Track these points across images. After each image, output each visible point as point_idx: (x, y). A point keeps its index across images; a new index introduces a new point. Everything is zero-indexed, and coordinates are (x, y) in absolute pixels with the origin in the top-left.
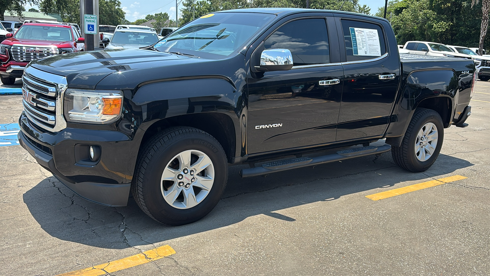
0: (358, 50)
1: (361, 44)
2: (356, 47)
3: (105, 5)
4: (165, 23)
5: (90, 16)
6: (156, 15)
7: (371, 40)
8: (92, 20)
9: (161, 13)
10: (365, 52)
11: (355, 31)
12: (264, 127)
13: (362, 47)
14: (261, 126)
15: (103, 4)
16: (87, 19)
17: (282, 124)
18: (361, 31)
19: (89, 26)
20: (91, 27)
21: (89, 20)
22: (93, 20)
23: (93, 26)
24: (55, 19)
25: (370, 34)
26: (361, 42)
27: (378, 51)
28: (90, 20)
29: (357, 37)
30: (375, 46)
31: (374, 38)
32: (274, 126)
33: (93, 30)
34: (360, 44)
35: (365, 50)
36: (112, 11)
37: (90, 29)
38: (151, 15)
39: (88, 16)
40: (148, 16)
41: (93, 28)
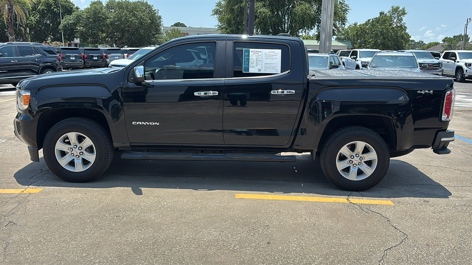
3: (391, 31)
4: (458, 45)
6: (454, 37)
9: (461, 34)
11: (250, 52)
12: (140, 123)
13: (255, 65)
14: (138, 123)
15: (389, 30)
17: (158, 123)
18: (258, 51)
24: (346, 45)
25: (270, 54)
26: (255, 61)
29: (250, 57)
32: (151, 124)
34: (253, 63)
36: (397, 36)
38: (448, 37)
40: (445, 38)
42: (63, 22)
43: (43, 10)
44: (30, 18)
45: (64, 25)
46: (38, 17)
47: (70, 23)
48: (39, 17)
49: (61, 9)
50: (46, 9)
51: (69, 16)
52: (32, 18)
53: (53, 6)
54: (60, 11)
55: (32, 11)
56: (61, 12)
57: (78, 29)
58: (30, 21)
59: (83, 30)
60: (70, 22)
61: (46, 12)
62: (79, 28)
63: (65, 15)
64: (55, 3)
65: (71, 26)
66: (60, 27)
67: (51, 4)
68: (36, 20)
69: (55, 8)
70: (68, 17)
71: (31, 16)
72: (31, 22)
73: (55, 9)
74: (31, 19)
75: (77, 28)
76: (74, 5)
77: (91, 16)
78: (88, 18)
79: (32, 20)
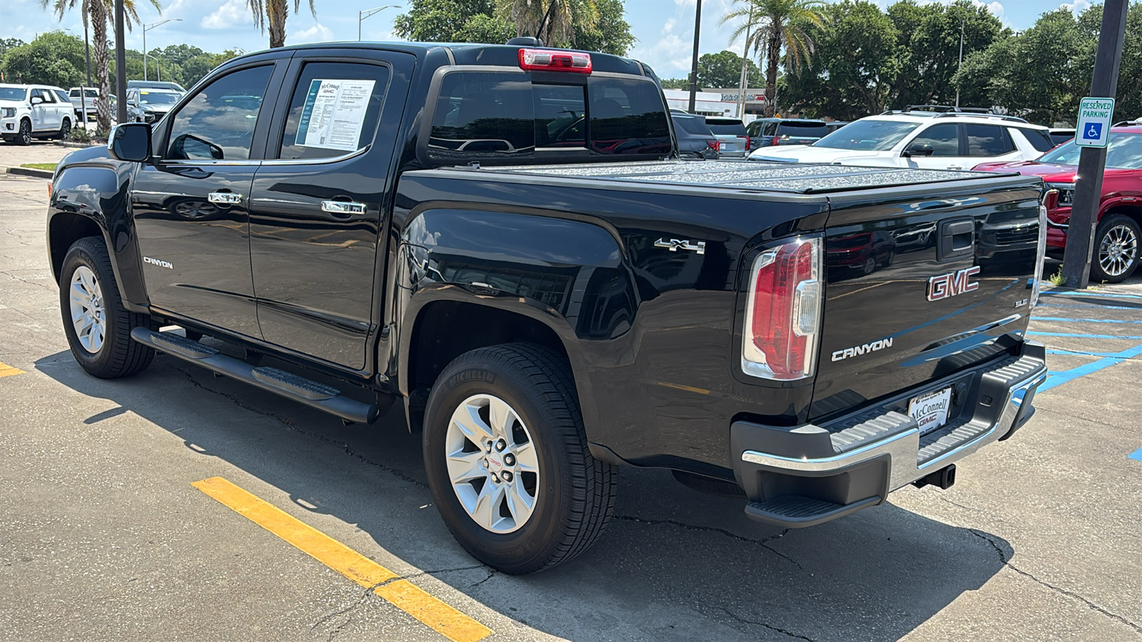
0: (308, 133)
1: (320, 118)
2: (305, 127)
5: (1095, 101)
7: (347, 107)
8: (1099, 110)
10: (322, 138)
16: (1087, 110)
19: (1088, 126)
20: (1092, 130)
21: (1090, 110)
22: (1103, 110)
23: (1098, 127)
27: (352, 139)
28: (1094, 110)
30: (351, 123)
31: (357, 102)
33: (1098, 137)
35: (321, 134)
37: (1092, 133)
39: (1090, 101)
41: (1099, 132)
42: (963, 68)
43: (921, 41)
44: (890, 62)
45: (963, 75)
46: (908, 58)
47: (979, 70)
48: (910, 60)
49: (964, 37)
50: (927, 39)
51: (980, 52)
52: (895, 62)
53: (946, 31)
54: (959, 43)
55: (897, 45)
56: (963, 44)
57: (992, 83)
58: (889, 68)
59: (1004, 85)
60: (978, 67)
61: (926, 45)
62: (995, 83)
63: (972, 52)
64: (953, 23)
65: (980, 76)
66: (954, 80)
67: (942, 27)
68: (902, 67)
69: (949, 34)
70: (977, 55)
71: (893, 57)
72: (889, 70)
73: (949, 38)
74: (890, 64)
75: (991, 81)
76: (999, 25)
77: (1031, 50)
78: (1021, 56)
79: (892, 66)
